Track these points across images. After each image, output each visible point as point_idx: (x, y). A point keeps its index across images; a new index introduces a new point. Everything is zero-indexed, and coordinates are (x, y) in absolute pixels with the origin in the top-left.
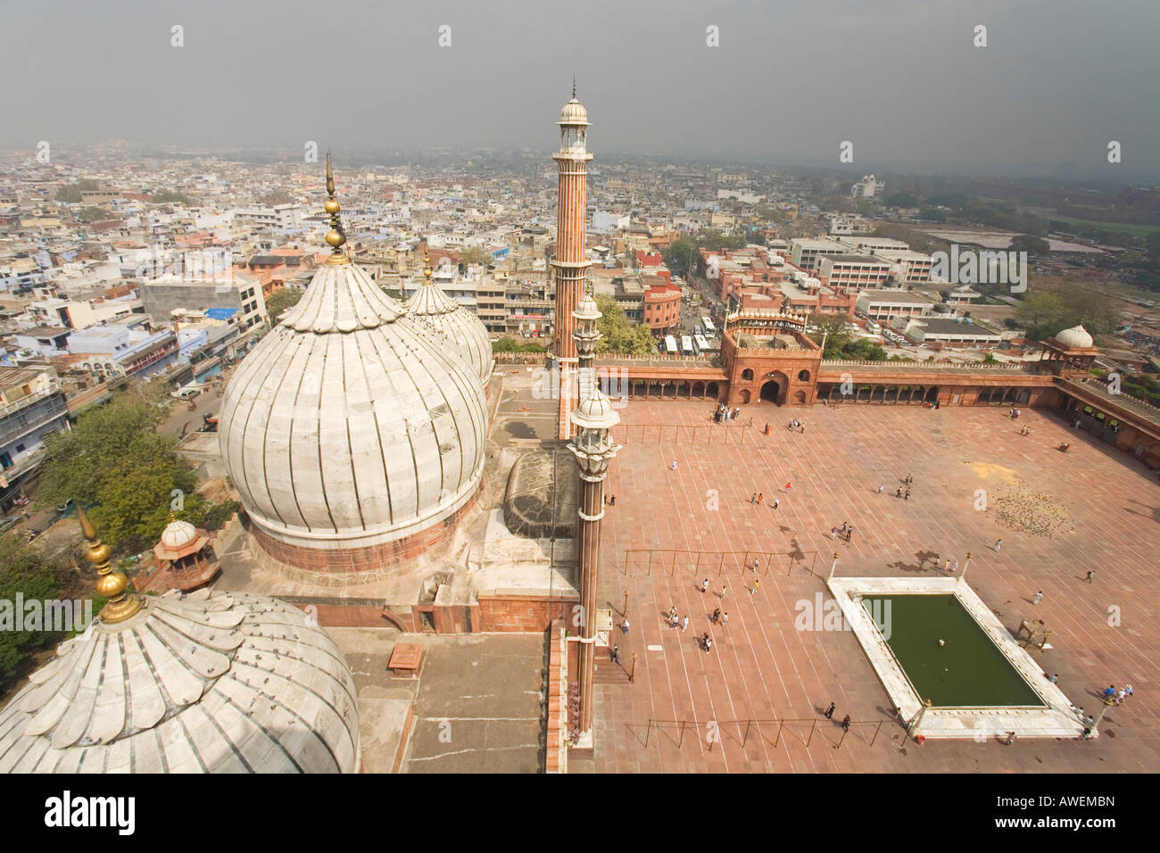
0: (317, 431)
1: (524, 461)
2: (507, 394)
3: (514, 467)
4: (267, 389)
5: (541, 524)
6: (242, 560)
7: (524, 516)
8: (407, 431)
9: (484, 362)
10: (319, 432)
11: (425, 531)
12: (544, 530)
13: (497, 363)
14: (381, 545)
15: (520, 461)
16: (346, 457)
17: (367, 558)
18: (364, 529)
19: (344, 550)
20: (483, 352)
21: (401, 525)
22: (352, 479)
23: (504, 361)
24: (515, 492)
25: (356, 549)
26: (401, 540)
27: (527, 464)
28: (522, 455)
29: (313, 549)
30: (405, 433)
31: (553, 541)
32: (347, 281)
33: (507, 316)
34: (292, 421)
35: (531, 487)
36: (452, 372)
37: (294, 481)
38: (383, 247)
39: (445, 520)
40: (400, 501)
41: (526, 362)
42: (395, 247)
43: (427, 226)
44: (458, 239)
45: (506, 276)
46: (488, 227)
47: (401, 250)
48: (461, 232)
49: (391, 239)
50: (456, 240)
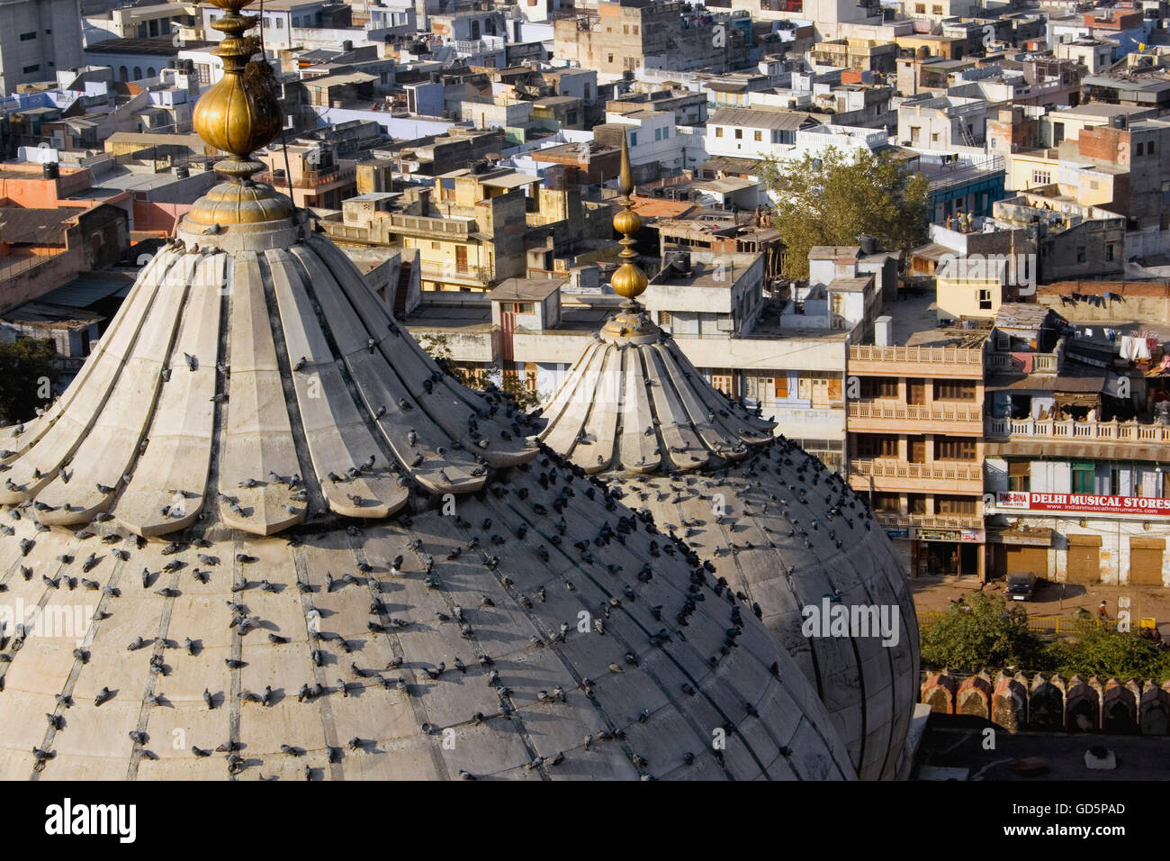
38: (425, 169)
41: (1082, 721)
42: (483, 170)
43: (629, 76)
44: (767, 134)
45: (986, 305)
46: (906, 76)
47: (505, 183)
48: (779, 101)
49: (461, 135)
50: (758, 136)
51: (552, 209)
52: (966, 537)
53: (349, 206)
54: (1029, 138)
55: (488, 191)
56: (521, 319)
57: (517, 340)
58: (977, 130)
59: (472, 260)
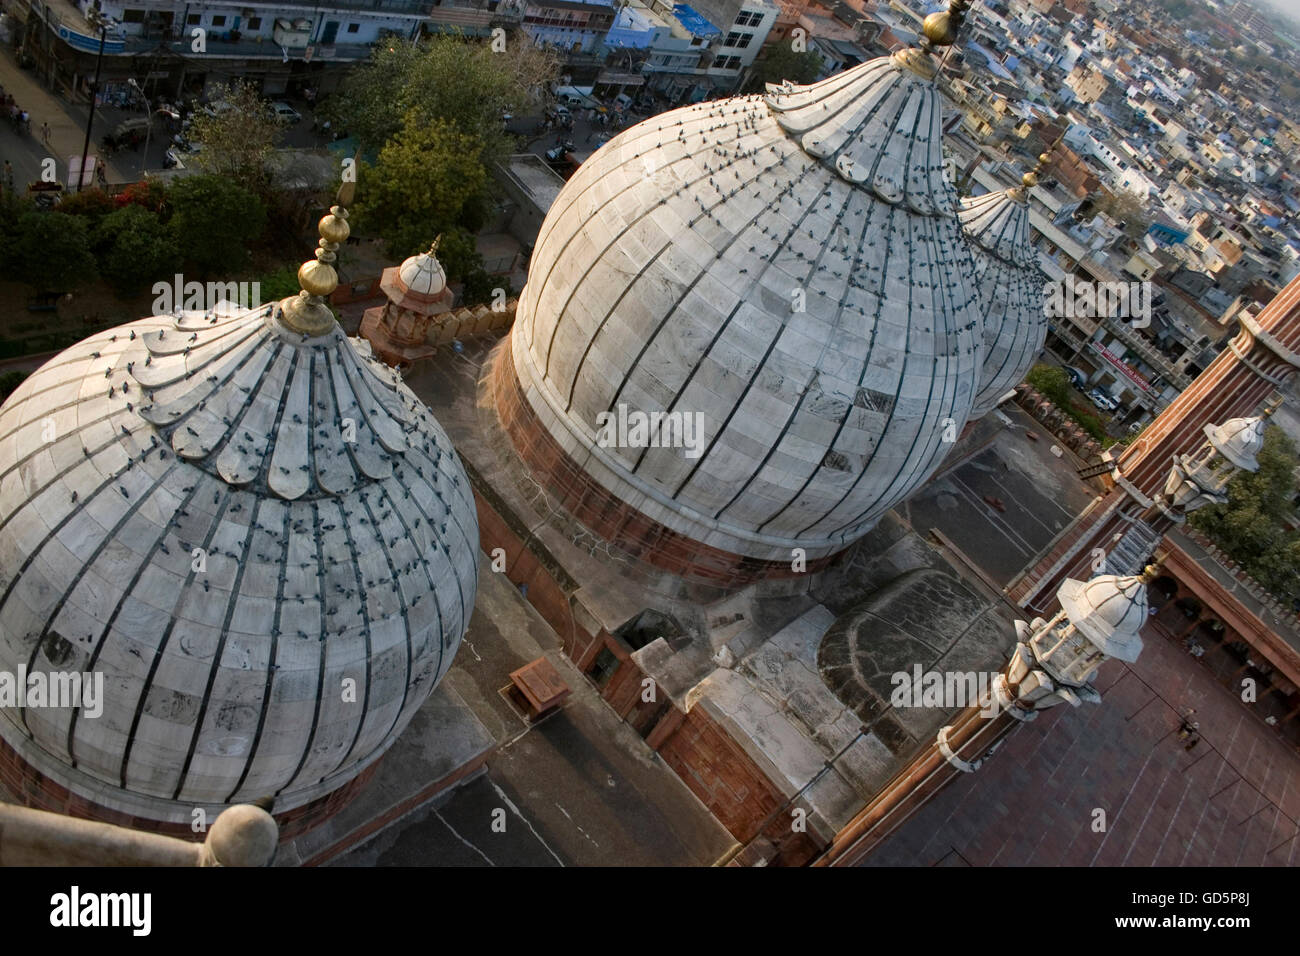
0: (688, 283)
1: (927, 579)
2: (990, 457)
3: (907, 574)
4: (673, 173)
5: (871, 692)
6: (461, 372)
7: (858, 657)
8: (806, 390)
9: (999, 382)
10: (689, 289)
11: (708, 548)
12: (867, 705)
13: (1015, 398)
14: (636, 512)
15: (923, 574)
16: (692, 352)
17: (604, 512)
18: (634, 471)
19: (587, 475)
20: (1010, 367)
21: (684, 510)
22: (676, 391)
23: (1029, 406)
24: (875, 610)
25: (602, 488)
26: (666, 530)
27: (929, 587)
28: (933, 567)
29: (551, 437)
30: (800, 390)
31: (865, 731)
32: (904, 105)
33: (1092, 340)
34: (670, 243)
35: (906, 626)
36: (942, 360)
37: (605, 327)
38: (992, 86)
39: (746, 559)
40: (713, 479)
41: (1061, 435)
42: (1010, 100)
43: (1086, 104)
44: (1118, 160)
45: (1144, 276)
46: (1183, 175)
47: (1015, 112)
48: (1132, 152)
49: (1014, 83)
50: (1114, 159)
51: (1023, 133)
52: (1074, 347)
53: (956, 81)
54: (1206, 230)
55: (1007, 110)
56: (984, 163)
57: (977, 168)
58: (1191, 213)
59: (984, 129)
